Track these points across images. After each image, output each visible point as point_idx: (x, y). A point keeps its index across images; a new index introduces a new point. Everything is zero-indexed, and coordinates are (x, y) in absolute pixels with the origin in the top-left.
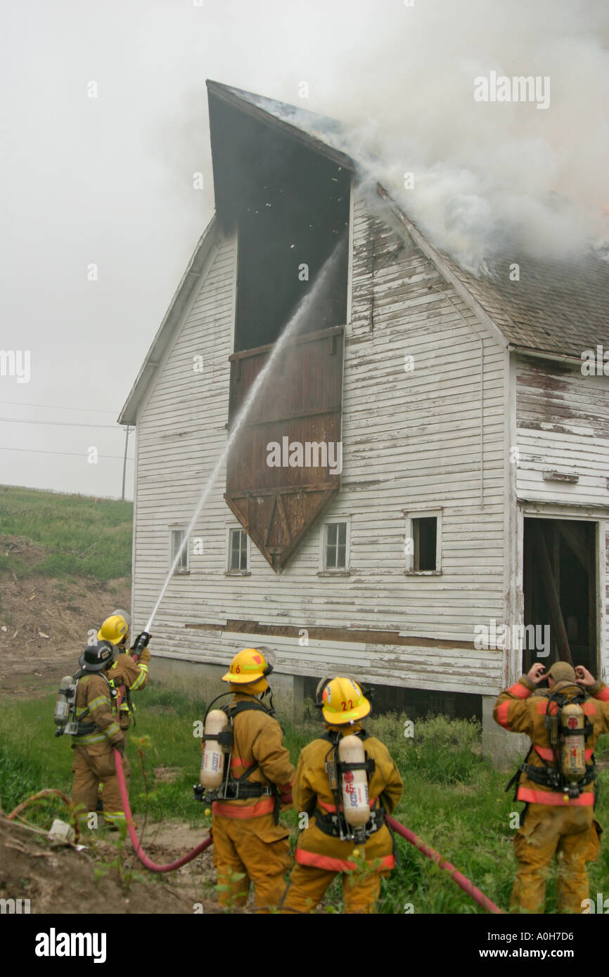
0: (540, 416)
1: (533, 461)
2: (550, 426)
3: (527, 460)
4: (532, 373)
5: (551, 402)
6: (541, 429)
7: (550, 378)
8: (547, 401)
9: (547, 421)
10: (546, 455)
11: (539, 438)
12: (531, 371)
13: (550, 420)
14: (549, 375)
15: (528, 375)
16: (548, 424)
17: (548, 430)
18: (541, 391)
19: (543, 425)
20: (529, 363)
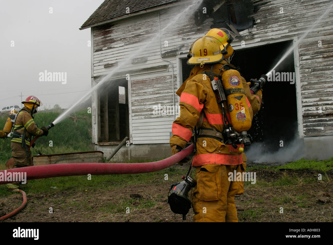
0: (102, 46)
1: (99, 62)
2: (106, 48)
3: (97, 63)
4: (99, 32)
5: (106, 39)
6: (103, 50)
7: (106, 31)
8: (105, 40)
9: (104, 47)
10: (105, 59)
11: (102, 54)
12: (99, 31)
13: (106, 46)
14: (105, 30)
15: (98, 33)
16: (105, 48)
17: (105, 50)
18: (103, 37)
19: (103, 49)
20: (98, 29)
